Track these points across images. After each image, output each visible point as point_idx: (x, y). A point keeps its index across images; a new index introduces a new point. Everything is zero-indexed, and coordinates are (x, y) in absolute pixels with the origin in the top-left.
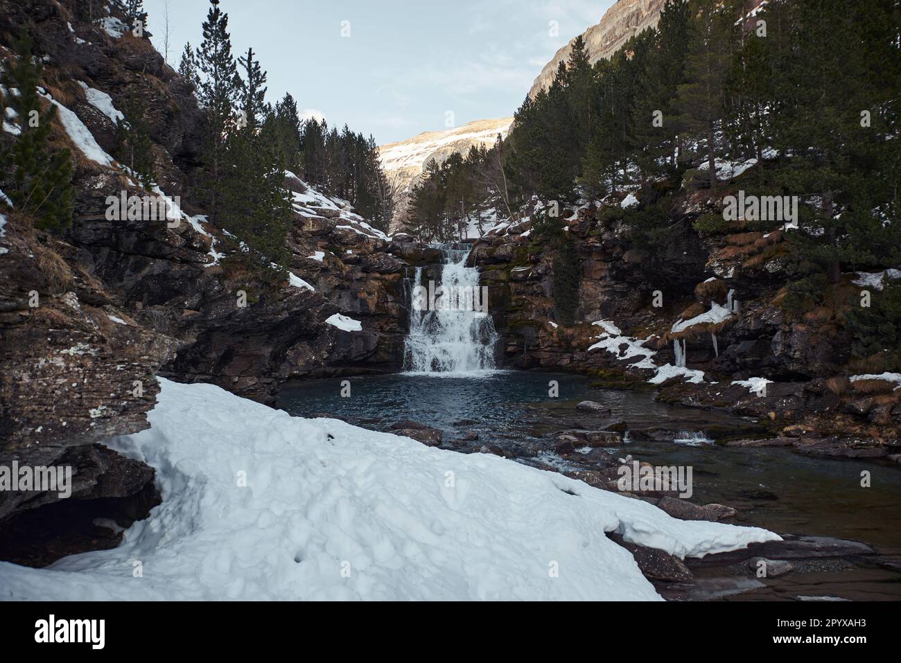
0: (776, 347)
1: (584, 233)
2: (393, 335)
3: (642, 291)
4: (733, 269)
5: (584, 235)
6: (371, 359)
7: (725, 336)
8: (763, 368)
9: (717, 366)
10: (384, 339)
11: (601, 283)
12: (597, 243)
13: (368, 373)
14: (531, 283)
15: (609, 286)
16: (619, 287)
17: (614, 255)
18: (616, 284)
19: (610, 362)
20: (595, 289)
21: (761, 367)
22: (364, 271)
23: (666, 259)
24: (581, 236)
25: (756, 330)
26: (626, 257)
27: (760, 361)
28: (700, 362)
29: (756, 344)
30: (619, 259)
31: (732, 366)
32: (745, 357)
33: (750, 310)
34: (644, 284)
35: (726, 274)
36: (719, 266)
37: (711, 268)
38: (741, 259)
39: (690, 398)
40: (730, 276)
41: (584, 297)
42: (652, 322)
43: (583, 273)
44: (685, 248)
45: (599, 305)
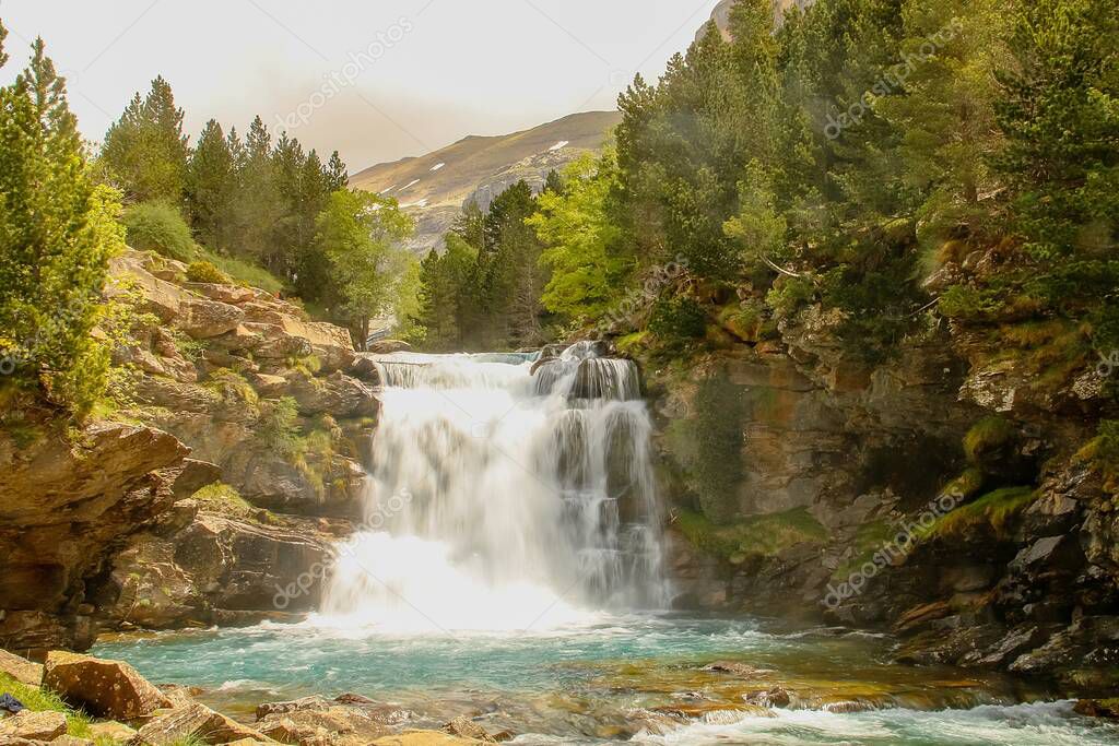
0: (1088, 545)
1: (752, 334)
4: (1012, 394)
5: (753, 338)
7: (1016, 532)
8: (1077, 593)
11: (789, 435)
15: (805, 443)
16: (826, 442)
18: (820, 438)
20: (779, 447)
21: (1075, 588)
24: (746, 339)
25: (1064, 515)
26: (832, 379)
30: (823, 385)
32: (1043, 569)
33: (1052, 475)
35: (1001, 404)
36: (984, 389)
37: (970, 392)
38: (1029, 374)
39: (936, 654)
40: (1008, 408)
41: (756, 464)
42: (894, 513)
43: (752, 414)
44: (947, 359)
45: (785, 479)
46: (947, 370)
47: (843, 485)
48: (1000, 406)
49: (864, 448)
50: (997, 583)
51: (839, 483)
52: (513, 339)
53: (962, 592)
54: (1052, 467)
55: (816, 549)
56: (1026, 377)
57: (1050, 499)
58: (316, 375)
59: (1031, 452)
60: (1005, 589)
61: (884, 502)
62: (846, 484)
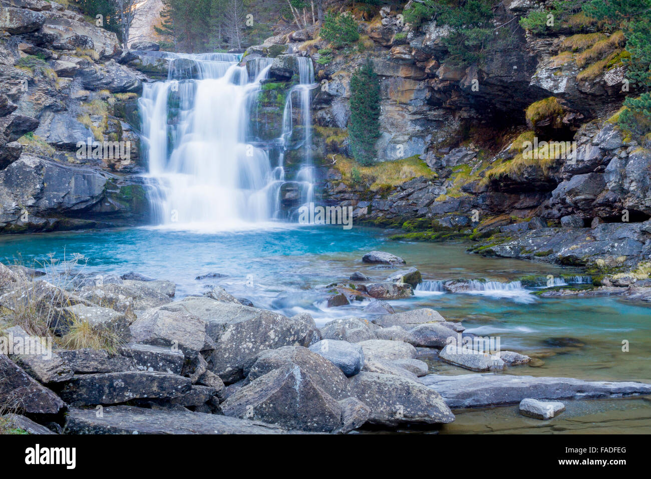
0: (609, 179)
1: (388, 40)
2: (128, 177)
3: (462, 120)
4: (565, 81)
5: (389, 44)
6: (97, 209)
7: (557, 171)
8: (596, 209)
9: (546, 212)
10: (115, 180)
11: (410, 108)
12: (405, 54)
13: (92, 226)
14: (319, 107)
15: (420, 114)
16: (434, 114)
17: (427, 71)
18: (430, 110)
19: (417, 211)
20: (403, 116)
21: (595, 206)
22: (86, 87)
23: (491, 76)
24: (384, 44)
25: (591, 160)
26: (441, 72)
27: (593, 200)
28: (528, 208)
29: (590, 178)
30: (433, 76)
31: (563, 209)
32: (577, 194)
33: (585, 135)
34: (465, 111)
35: (557, 88)
36: (548, 77)
37: (538, 80)
38: (576, 69)
39: (508, 247)
40: (561, 90)
41: (388, 127)
42: (474, 159)
43: (387, 94)
44: (515, 60)
45: (406, 138)
46: (515, 67)
47: (443, 141)
48: (557, 89)
49: (457, 118)
50: (541, 204)
51: (440, 140)
52: (224, 44)
53: (518, 209)
54: (586, 130)
55: (425, 182)
56: (575, 71)
57: (583, 150)
58: (96, 62)
59: (569, 121)
60: (547, 207)
61: (469, 152)
62: (445, 141)
